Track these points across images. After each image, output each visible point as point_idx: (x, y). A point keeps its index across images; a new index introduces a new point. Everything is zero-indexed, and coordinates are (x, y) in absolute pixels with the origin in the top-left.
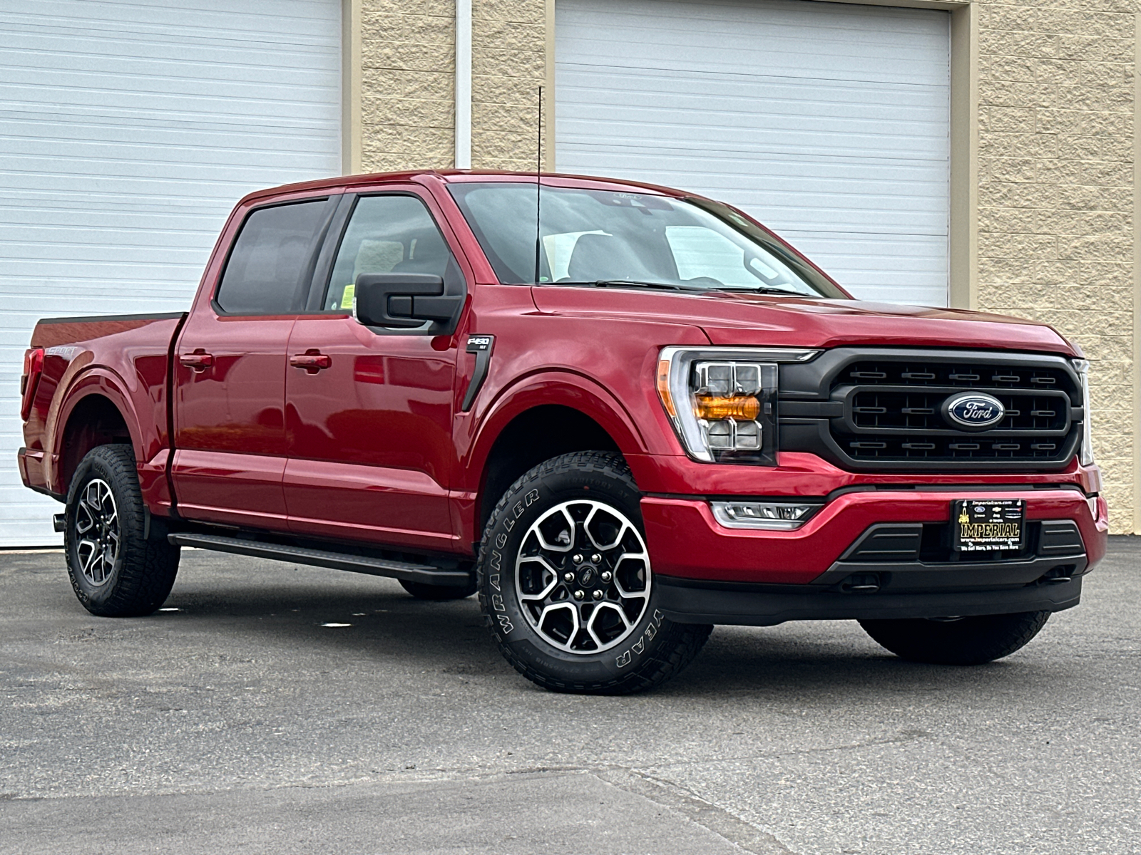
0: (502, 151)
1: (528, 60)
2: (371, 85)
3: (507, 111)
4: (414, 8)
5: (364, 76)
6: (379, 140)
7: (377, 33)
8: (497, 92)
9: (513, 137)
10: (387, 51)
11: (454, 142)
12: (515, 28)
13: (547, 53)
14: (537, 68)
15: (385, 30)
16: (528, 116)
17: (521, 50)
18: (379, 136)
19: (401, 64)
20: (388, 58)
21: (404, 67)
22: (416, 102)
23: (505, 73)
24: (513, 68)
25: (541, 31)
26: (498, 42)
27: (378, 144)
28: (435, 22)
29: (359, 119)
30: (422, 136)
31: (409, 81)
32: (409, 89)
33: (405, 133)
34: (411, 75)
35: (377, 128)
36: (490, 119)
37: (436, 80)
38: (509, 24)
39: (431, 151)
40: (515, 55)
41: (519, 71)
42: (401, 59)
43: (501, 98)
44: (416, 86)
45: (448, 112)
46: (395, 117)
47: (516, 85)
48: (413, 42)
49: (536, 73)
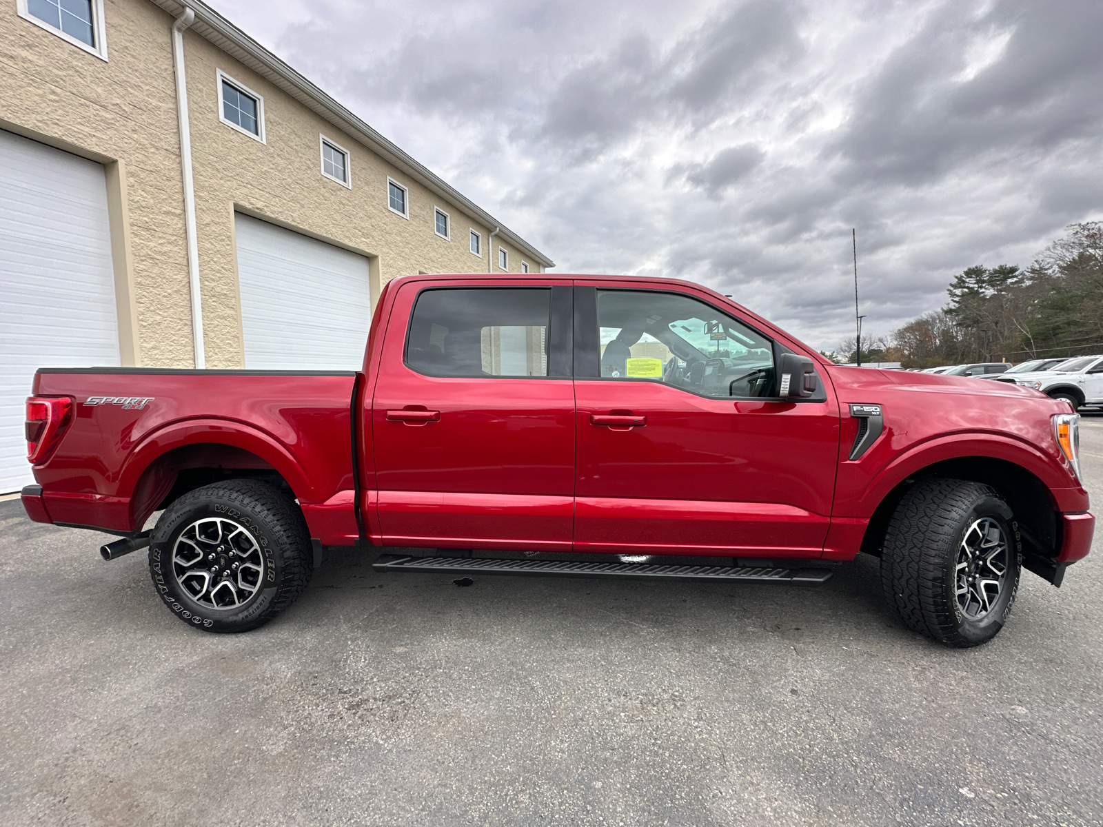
0: (214, 280)
1: (223, 240)
2: (137, 235)
3: (215, 262)
4: (160, 200)
5: (132, 229)
6: (144, 265)
7: (138, 208)
8: (209, 252)
9: (219, 275)
10: (145, 219)
11: (189, 272)
12: (216, 224)
13: (233, 239)
14: (228, 245)
15: (144, 208)
16: (225, 266)
17: (220, 235)
18: (144, 263)
19: (155, 228)
20: (147, 223)
21: (157, 229)
22: (165, 249)
23: (212, 244)
24: (216, 243)
25: (229, 228)
26: (208, 229)
27: (144, 267)
28: (173, 210)
29: (131, 252)
30: (170, 267)
31: (160, 238)
32: (160, 242)
33: (160, 264)
34: (161, 235)
35: (143, 258)
36: (207, 265)
37: (175, 240)
38: (213, 221)
39: (176, 275)
40: (217, 237)
41: (219, 244)
42: (155, 225)
43: (211, 256)
44: (163, 241)
45: (184, 257)
46: (153, 254)
47: (218, 251)
48: (161, 218)
49: (228, 247)
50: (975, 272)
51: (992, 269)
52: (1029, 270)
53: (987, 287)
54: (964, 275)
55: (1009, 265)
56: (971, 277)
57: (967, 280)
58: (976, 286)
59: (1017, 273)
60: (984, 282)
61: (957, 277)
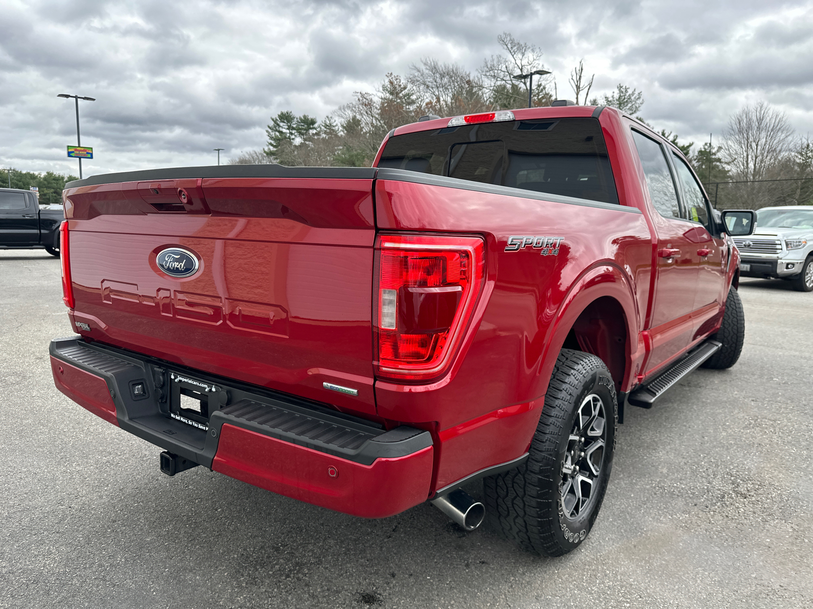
50: (286, 117)
51: (298, 117)
52: (324, 125)
53: (296, 134)
54: (278, 119)
55: (310, 117)
56: (284, 122)
57: (281, 124)
58: (288, 131)
59: (316, 125)
60: (293, 129)
61: (273, 120)
